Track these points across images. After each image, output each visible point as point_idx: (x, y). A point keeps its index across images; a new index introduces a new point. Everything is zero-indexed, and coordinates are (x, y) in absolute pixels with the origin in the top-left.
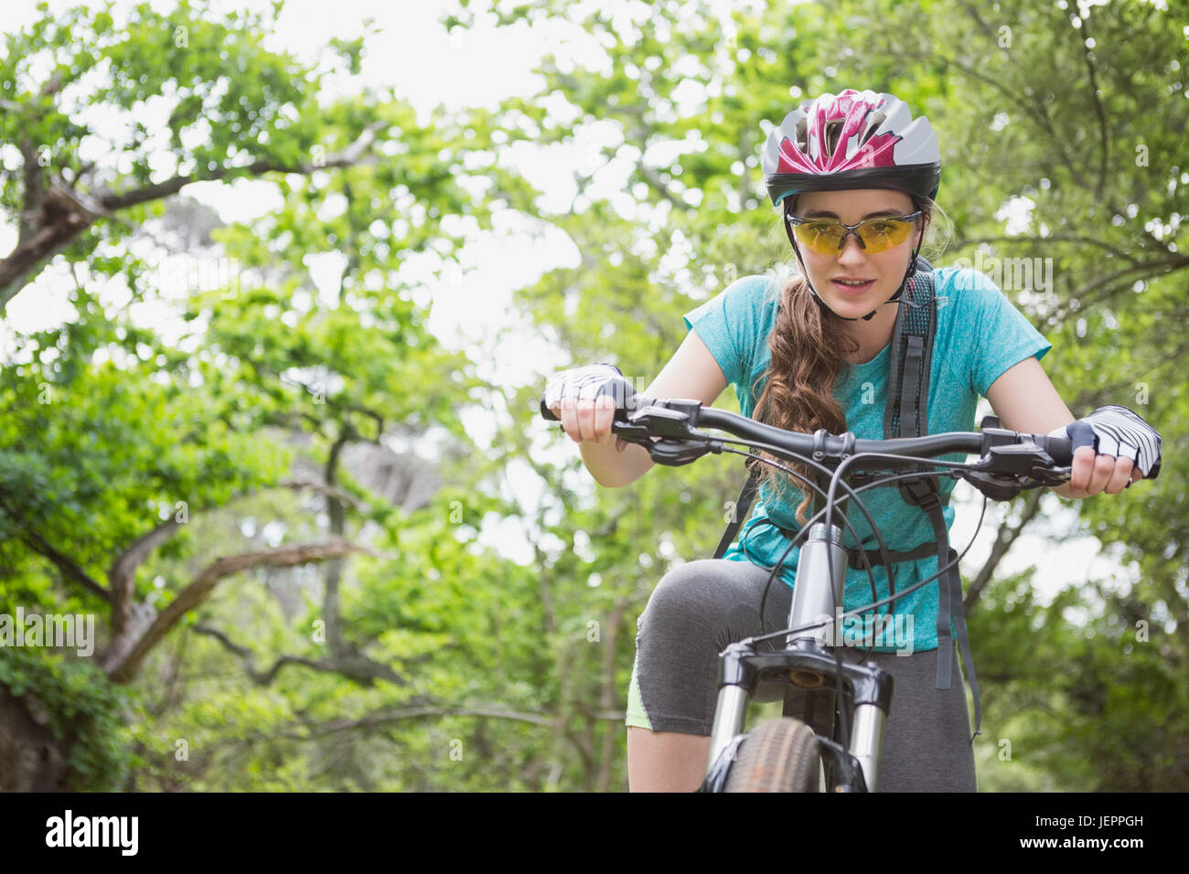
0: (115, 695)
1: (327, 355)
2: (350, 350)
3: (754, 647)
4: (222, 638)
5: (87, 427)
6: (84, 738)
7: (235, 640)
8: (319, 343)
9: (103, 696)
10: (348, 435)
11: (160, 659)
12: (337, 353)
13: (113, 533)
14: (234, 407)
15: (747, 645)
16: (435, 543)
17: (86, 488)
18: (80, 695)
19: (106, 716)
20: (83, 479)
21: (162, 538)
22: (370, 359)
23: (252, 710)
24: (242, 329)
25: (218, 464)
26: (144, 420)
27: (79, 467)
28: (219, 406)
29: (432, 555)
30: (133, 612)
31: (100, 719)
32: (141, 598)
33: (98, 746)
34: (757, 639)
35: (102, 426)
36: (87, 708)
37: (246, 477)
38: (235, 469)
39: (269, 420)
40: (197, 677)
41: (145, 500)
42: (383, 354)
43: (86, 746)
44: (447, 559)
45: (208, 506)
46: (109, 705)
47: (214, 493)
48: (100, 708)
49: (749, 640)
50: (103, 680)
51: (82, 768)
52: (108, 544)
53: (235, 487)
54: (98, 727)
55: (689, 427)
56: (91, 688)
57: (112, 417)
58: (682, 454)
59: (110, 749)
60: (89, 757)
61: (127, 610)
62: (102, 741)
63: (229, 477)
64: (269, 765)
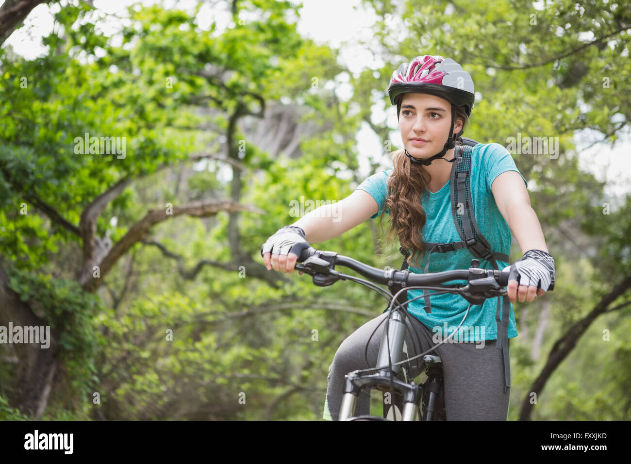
0: (86, 299)
1: (223, 56)
2: (239, 54)
3: (359, 374)
4: (162, 248)
5: (60, 126)
6: (68, 327)
7: (170, 249)
8: (218, 50)
9: (79, 300)
10: (241, 111)
11: (117, 274)
12: (230, 56)
13: (81, 192)
14: (162, 93)
15: (356, 374)
16: (307, 180)
17: (62, 168)
18: (66, 300)
19: (82, 314)
20: (59, 161)
21: (113, 195)
22: (253, 61)
23: (178, 306)
24: (164, 42)
25: (147, 147)
26: (97, 120)
27: (56, 154)
28: (151, 92)
29: (305, 188)
30: (97, 243)
31: (78, 316)
32: (103, 234)
33: (78, 333)
34: (360, 371)
35: (70, 125)
36: (70, 309)
37: (166, 155)
38: (159, 150)
39: (186, 101)
40: (146, 272)
41: (101, 170)
42: (261, 56)
43: (70, 333)
44: (315, 191)
45: (142, 174)
46: (83, 306)
47: (146, 166)
48: (78, 308)
49: (357, 371)
50: (79, 290)
51: (68, 347)
52: (79, 199)
53: (160, 160)
54: (77, 320)
55: (330, 269)
56: (72, 296)
57: (76, 119)
58: (327, 281)
59: (85, 334)
60: (73, 340)
61: (92, 243)
62: (80, 330)
63: (155, 156)
64: (190, 341)
